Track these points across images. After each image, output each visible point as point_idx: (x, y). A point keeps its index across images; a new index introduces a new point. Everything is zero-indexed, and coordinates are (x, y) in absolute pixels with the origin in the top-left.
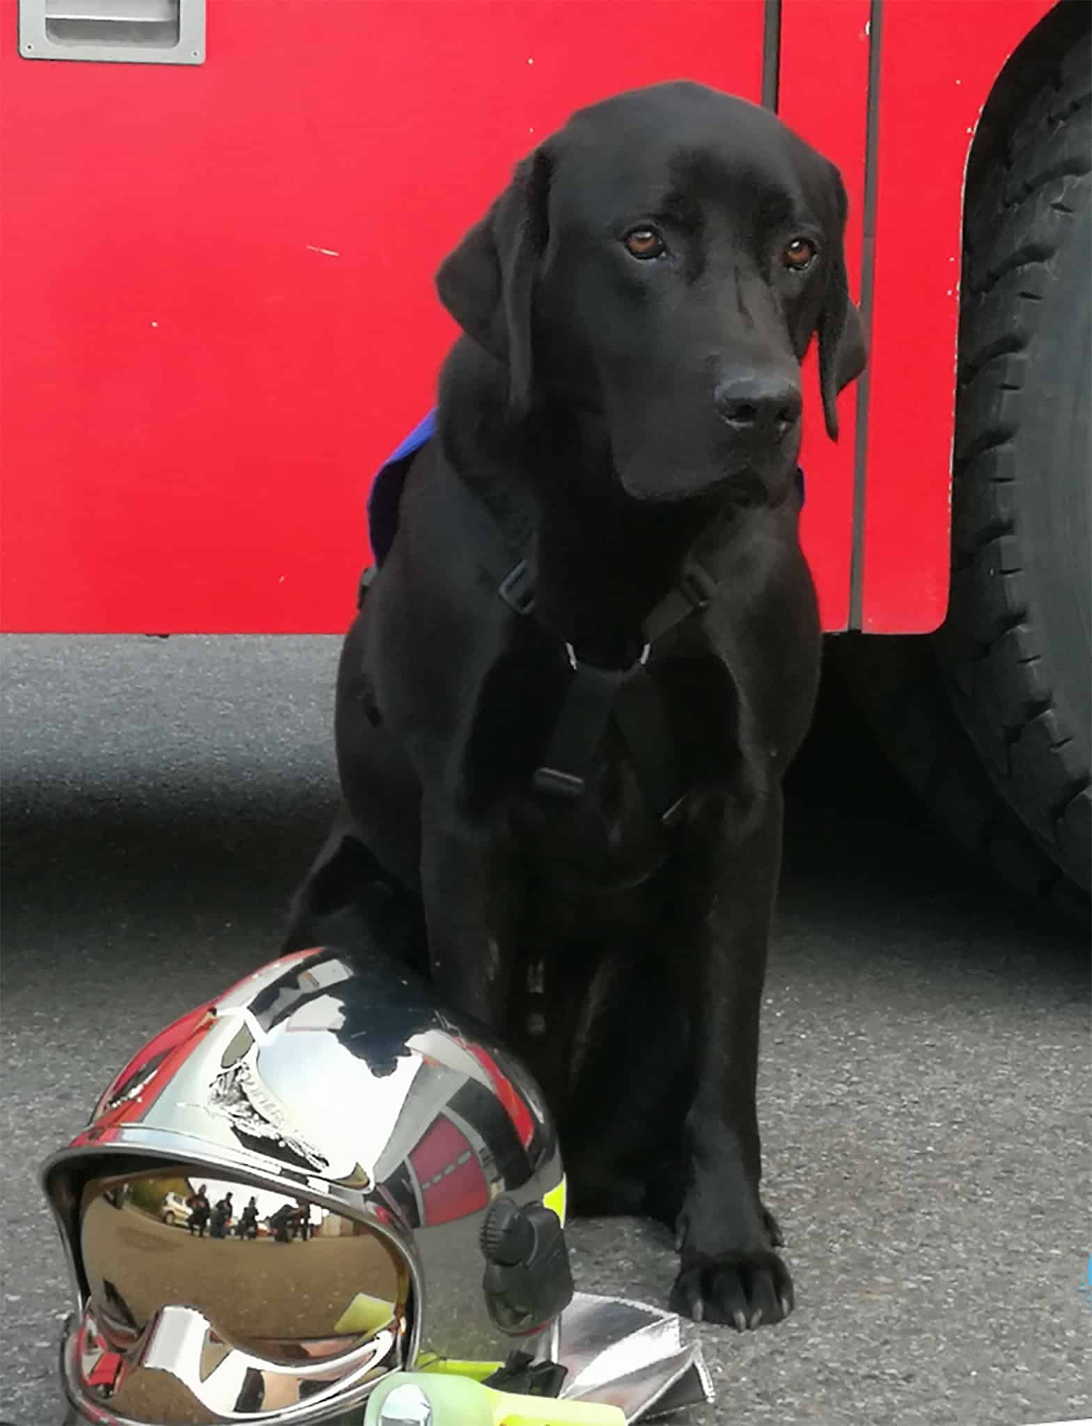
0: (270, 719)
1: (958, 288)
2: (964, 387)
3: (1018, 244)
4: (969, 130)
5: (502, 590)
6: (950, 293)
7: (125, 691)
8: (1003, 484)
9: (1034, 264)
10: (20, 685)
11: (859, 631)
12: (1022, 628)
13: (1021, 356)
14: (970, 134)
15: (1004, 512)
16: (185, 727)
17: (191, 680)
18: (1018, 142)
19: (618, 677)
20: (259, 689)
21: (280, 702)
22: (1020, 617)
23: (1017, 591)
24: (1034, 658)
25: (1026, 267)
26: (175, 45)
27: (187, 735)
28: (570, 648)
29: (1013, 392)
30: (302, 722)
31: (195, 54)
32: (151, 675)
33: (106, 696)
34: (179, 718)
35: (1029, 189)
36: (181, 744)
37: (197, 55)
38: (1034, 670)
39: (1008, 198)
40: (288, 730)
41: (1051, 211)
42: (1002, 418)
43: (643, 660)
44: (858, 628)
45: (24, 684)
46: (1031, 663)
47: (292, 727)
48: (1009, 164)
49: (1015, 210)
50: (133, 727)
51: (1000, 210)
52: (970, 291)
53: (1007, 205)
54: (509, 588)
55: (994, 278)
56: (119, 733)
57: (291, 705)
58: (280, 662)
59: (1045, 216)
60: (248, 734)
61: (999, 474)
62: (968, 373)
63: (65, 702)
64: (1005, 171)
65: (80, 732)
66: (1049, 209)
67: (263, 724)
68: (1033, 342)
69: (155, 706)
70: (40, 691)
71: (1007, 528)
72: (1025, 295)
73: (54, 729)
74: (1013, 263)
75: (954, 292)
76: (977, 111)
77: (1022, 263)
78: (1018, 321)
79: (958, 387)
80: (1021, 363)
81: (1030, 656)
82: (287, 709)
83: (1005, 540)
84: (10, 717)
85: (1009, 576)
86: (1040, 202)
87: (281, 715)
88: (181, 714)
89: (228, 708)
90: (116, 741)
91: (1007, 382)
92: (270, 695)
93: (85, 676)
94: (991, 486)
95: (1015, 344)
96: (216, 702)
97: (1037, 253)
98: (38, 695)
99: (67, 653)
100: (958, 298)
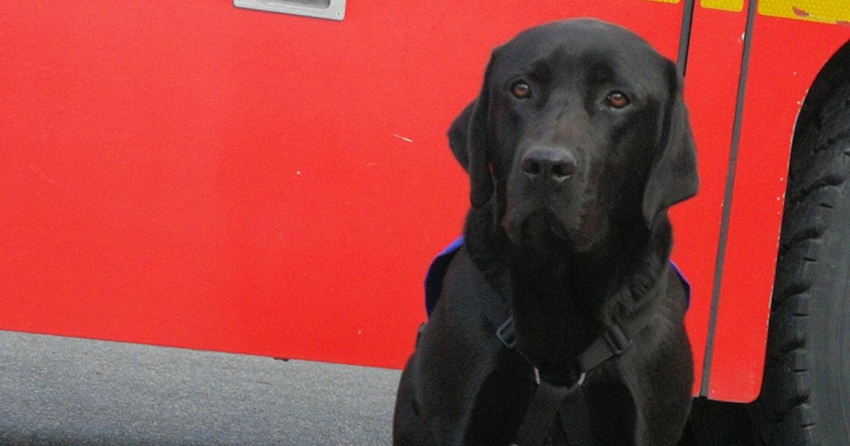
0: (333, 433)
1: (784, 196)
2: (781, 257)
3: (822, 174)
4: (799, 103)
5: (498, 333)
6: (778, 199)
7: (247, 409)
8: (801, 318)
9: (830, 187)
10: (184, 400)
11: (706, 397)
12: (804, 406)
13: (818, 241)
14: (799, 105)
15: (800, 334)
16: (282, 432)
17: (287, 407)
18: (826, 114)
19: (564, 391)
20: (328, 415)
21: (339, 424)
22: (804, 399)
23: (803, 383)
24: (810, 425)
25: (826, 188)
26: (327, 8)
27: (283, 437)
28: (537, 371)
29: (811, 262)
30: (353, 436)
31: (339, 14)
32: (263, 402)
33: (236, 411)
34: (279, 427)
35: (831, 142)
36: (279, 442)
37: (340, 15)
38: (810, 433)
39: (817, 147)
40: (344, 440)
41: (844, 157)
42: (804, 277)
43: (580, 382)
44: (705, 395)
45: (186, 399)
46: (809, 428)
47: (347, 439)
48: (819, 127)
49: (822, 154)
50: (251, 429)
51: (812, 153)
52: (791, 200)
53: (816, 151)
54: (502, 333)
55: (805, 193)
56: (242, 432)
57: (346, 426)
58: (341, 402)
59: (840, 159)
60: (319, 439)
61: (799, 311)
62: (785, 249)
63: (210, 412)
64: (817, 132)
65: (219, 429)
66: (843, 155)
67: (330, 436)
68: (827, 232)
69: (264, 419)
70: (196, 404)
71: (799, 344)
72: (824, 205)
73: (203, 426)
74: (818, 185)
75: (781, 199)
76: (805, 91)
77: (824, 185)
78: (818, 220)
79: (778, 258)
80: (817, 246)
81: (809, 423)
82: (344, 428)
83: (799, 351)
84: (177, 417)
85: (800, 373)
86: (837, 151)
87: (340, 431)
88: (280, 425)
89: (308, 424)
90: (240, 437)
91: (808, 256)
92: (334, 420)
93: (224, 399)
94: (793, 318)
95: (815, 234)
96: (301, 420)
97: (834, 181)
98: (194, 406)
99: (213, 384)
100: (783, 203)
